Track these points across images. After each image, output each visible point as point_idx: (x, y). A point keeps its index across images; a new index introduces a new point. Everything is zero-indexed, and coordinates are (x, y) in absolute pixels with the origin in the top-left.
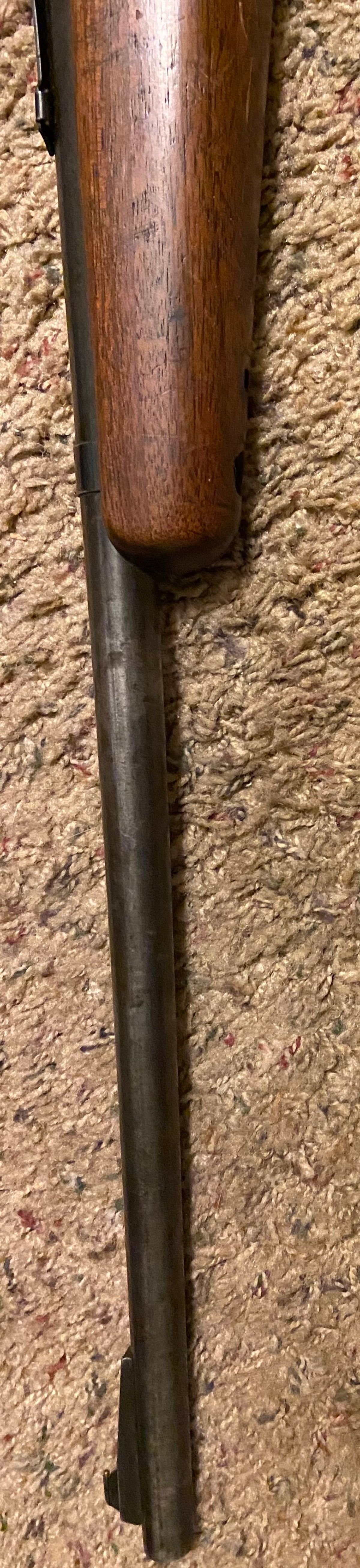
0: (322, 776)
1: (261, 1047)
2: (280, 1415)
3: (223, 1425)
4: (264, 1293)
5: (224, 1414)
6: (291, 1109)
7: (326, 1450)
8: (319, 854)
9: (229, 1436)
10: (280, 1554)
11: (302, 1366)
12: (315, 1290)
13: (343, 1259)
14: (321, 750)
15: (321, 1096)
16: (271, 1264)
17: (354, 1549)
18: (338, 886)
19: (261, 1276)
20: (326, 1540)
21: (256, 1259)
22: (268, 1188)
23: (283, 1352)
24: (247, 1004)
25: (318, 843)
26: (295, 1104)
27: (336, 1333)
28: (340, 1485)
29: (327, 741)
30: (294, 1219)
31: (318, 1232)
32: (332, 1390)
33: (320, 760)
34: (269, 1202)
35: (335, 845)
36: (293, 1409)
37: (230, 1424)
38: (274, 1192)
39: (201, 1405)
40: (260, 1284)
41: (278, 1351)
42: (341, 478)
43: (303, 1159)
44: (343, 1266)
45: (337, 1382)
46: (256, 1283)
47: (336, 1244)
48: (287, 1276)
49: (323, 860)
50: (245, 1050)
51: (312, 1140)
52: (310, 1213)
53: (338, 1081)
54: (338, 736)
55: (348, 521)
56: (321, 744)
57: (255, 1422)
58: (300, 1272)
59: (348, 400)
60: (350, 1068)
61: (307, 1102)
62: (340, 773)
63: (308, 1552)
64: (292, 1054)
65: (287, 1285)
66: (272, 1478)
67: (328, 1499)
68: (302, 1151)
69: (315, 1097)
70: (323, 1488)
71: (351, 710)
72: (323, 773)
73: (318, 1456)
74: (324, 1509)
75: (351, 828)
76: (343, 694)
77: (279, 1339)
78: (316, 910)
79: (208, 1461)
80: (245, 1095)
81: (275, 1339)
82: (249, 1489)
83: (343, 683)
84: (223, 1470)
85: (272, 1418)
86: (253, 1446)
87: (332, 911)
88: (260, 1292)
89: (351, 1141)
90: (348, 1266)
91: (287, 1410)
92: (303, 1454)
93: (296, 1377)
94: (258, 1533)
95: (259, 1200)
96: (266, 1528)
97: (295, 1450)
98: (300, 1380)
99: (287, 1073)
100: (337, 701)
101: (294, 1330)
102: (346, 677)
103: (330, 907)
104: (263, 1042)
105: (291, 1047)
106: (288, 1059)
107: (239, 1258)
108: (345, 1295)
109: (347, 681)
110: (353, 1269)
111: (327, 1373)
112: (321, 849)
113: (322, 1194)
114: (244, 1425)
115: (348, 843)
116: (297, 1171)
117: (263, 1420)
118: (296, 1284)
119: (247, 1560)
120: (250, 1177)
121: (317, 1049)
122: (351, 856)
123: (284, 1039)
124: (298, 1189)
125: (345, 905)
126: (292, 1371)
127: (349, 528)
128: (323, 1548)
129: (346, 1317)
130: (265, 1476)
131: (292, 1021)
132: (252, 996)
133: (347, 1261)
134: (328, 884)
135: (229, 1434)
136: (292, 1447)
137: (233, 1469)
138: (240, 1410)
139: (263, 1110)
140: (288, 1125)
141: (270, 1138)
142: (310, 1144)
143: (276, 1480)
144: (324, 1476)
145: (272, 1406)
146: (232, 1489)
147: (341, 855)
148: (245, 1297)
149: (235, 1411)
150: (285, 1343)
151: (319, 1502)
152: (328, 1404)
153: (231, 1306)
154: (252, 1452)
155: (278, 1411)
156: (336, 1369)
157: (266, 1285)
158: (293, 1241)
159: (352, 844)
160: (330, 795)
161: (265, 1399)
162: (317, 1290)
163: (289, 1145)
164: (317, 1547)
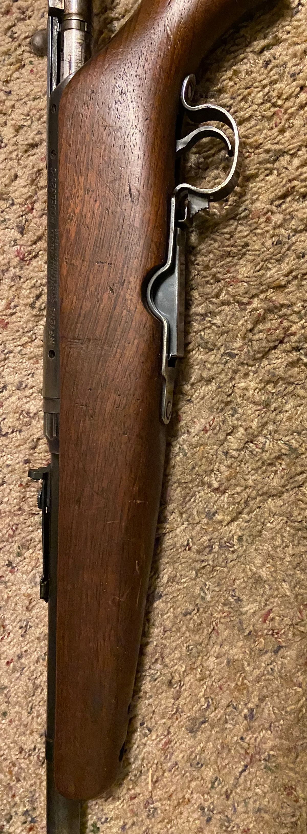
0: (232, 283)
1: (194, 422)
2: (195, 612)
3: (165, 617)
4: (190, 549)
5: (166, 611)
6: (208, 454)
7: (217, 632)
8: (229, 323)
9: (168, 624)
10: (190, 688)
11: (207, 587)
12: (216, 547)
13: (231, 531)
14: (232, 269)
15: (224, 447)
16: (194, 533)
17: (229, 685)
18: (238, 339)
19: (188, 540)
20: (214, 681)
21: (187, 531)
22: (194, 495)
23: (198, 580)
24: (189, 400)
25: (229, 318)
26: (211, 451)
27: (225, 569)
28: (224, 650)
29: (236, 264)
30: (207, 510)
31: (219, 517)
32: (222, 600)
33: (232, 275)
34: (195, 501)
35: (237, 318)
36: (201, 610)
37: (169, 617)
38: (198, 496)
39: (155, 605)
40: (188, 544)
41: (195, 579)
42: (251, 128)
43: (213, 479)
44: (231, 534)
45: (224, 596)
46: (186, 543)
47: (228, 524)
48: (202, 540)
49: (231, 326)
50: (186, 424)
51: (218, 470)
52: (215, 507)
53: (233, 440)
54: (241, 262)
55: (252, 150)
56: (232, 266)
57: (181, 615)
58: (209, 537)
59: (257, 87)
60: (239, 433)
61: (217, 450)
62: (241, 281)
63: (205, 687)
64: (211, 426)
65: (202, 544)
66: (189, 646)
67: (217, 658)
68: (213, 475)
69: (220, 448)
70: (215, 652)
71: (249, 248)
72: (233, 281)
73: (213, 635)
74: (214, 663)
75: (245, 310)
76: (245, 240)
77: (196, 573)
78: (227, 351)
79: (156, 636)
80: (185, 447)
81: (194, 572)
82: (176, 652)
83: (246, 234)
84: (164, 641)
85: (190, 614)
86: (179, 628)
87: (235, 352)
88: (188, 548)
89: (238, 470)
90: (233, 535)
91: (198, 610)
92: (206, 632)
93: (204, 592)
94: (179, 675)
95: (190, 500)
96: (184, 672)
97: (201, 631)
98: (206, 595)
99: (207, 435)
100: (243, 244)
101: (204, 567)
102: (247, 230)
103: (234, 349)
104: (195, 420)
105: (210, 423)
106: (208, 428)
107: (178, 530)
108: (231, 549)
109: (248, 232)
110: (236, 537)
111: (220, 591)
112: (230, 320)
113: (222, 498)
114: (176, 617)
115: (244, 317)
116: (210, 485)
117: (185, 615)
118: (206, 544)
119: (173, 689)
120: (186, 487)
121: (223, 424)
122: (245, 324)
123: (207, 418)
124: (209, 495)
125: (241, 349)
126: (201, 589)
127: (253, 154)
128: (212, 685)
129: (231, 561)
130: (185, 645)
131: (211, 409)
132: (192, 396)
133: (233, 532)
134: (233, 338)
135: (168, 621)
136: (200, 629)
137: (169, 641)
138: (174, 609)
139: (194, 455)
140: (207, 461)
141: (197, 469)
142: (217, 473)
143: (191, 647)
144: (215, 646)
145: (191, 607)
146: (168, 651)
147: (240, 324)
148: (180, 550)
149: (172, 609)
150: (199, 575)
151: (212, 659)
152: (220, 607)
153: (172, 554)
154: (179, 632)
155: (194, 610)
156: (225, 589)
157: (191, 544)
158: (206, 522)
159: (246, 318)
160: (236, 292)
161: (188, 604)
162: (217, 547)
163: (206, 472)
164: (210, 684)
